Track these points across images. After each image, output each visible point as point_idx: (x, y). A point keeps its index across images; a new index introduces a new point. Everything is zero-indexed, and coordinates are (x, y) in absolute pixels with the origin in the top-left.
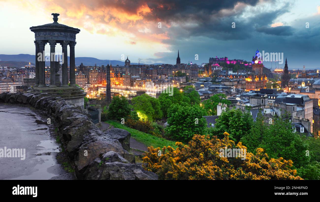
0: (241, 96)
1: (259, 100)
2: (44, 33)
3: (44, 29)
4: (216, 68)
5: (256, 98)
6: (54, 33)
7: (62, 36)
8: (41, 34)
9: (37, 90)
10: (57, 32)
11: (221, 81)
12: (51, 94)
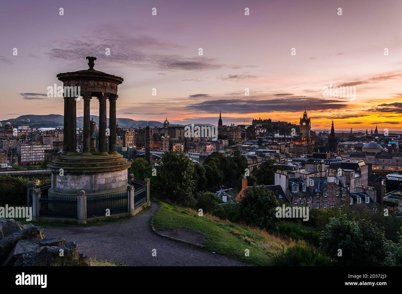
0: (293, 161)
1: (315, 165)
2: (75, 83)
3: (76, 76)
4: (260, 130)
5: (312, 164)
6: (90, 83)
7: (100, 86)
8: (71, 84)
9: (64, 160)
10: (93, 82)
11: (269, 145)
12: (84, 164)
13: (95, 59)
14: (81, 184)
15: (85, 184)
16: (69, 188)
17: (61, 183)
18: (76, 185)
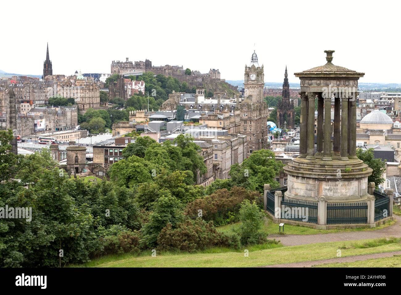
6: (350, 83)
10: (352, 82)
13: (333, 52)
14: (351, 189)
15: (354, 190)
16: (339, 195)
17: (329, 190)
18: (347, 191)
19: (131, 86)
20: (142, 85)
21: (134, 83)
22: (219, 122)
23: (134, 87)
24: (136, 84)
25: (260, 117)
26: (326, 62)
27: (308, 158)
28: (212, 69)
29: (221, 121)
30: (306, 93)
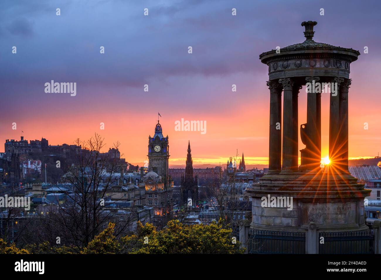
2: (325, 62)
6: (341, 64)
19: (27, 165)
20: (38, 164)
21: (29, 162)
22: (123, 194)
23: (29, 166)
24: (31, 163)
25: (166, 190)
26: (305, 39)
27: (284, 173)
28: (111, 149)
29: (125, 193)
30: (280, 80)
